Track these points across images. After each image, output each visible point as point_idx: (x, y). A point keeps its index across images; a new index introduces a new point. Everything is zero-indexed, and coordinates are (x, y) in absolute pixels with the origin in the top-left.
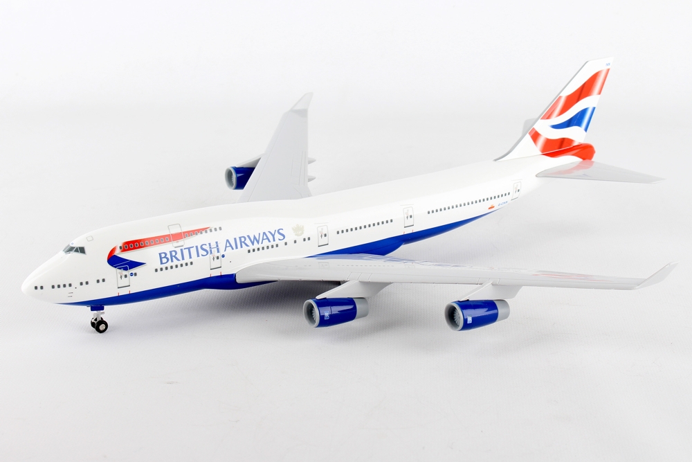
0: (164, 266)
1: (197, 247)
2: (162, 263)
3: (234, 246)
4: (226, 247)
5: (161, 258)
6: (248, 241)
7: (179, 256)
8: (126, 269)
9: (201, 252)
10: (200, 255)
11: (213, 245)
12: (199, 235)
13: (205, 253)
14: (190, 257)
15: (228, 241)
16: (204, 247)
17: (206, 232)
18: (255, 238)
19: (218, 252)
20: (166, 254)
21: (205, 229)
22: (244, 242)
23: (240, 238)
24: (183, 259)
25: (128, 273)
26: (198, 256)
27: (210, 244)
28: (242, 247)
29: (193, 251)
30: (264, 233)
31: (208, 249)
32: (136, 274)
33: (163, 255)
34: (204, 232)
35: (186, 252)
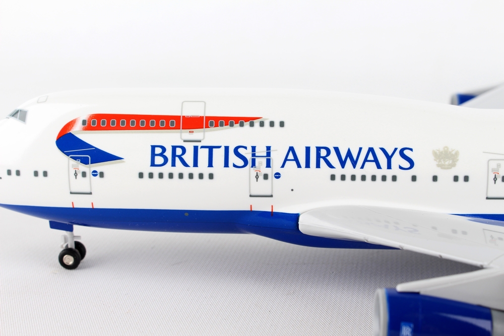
0: (156, 171)
1: (227, 148)
2: (153, 164)
3: (302, 161)
4: (286, 160)
5: (153, 155)
6: (333, 158)
7: (189, 157)
8: (85, 161)
9: (233, 159)
10: (230, 164)
11: (261, 151)
12: (237, 127)
13: (241, 163)
14: (210, 165)
15: (291, 149)
16: (241, 151)
17: (252, 125)
18: (349, 154)
19: (268, 165)
20: (164, 149)
21: (251, 121)
22: (324, 158)
23: (318, 149)
24: (196, 165)
25: (89, 168)
26: (226, 165)
27: (254, 148)
28: (318, 166)
29: (218, 155)
30: (371, 150)
31: (249, 157)
32: (102, 175)
33: (158, 151)
34: (247, 124)
35: (203, 154)
